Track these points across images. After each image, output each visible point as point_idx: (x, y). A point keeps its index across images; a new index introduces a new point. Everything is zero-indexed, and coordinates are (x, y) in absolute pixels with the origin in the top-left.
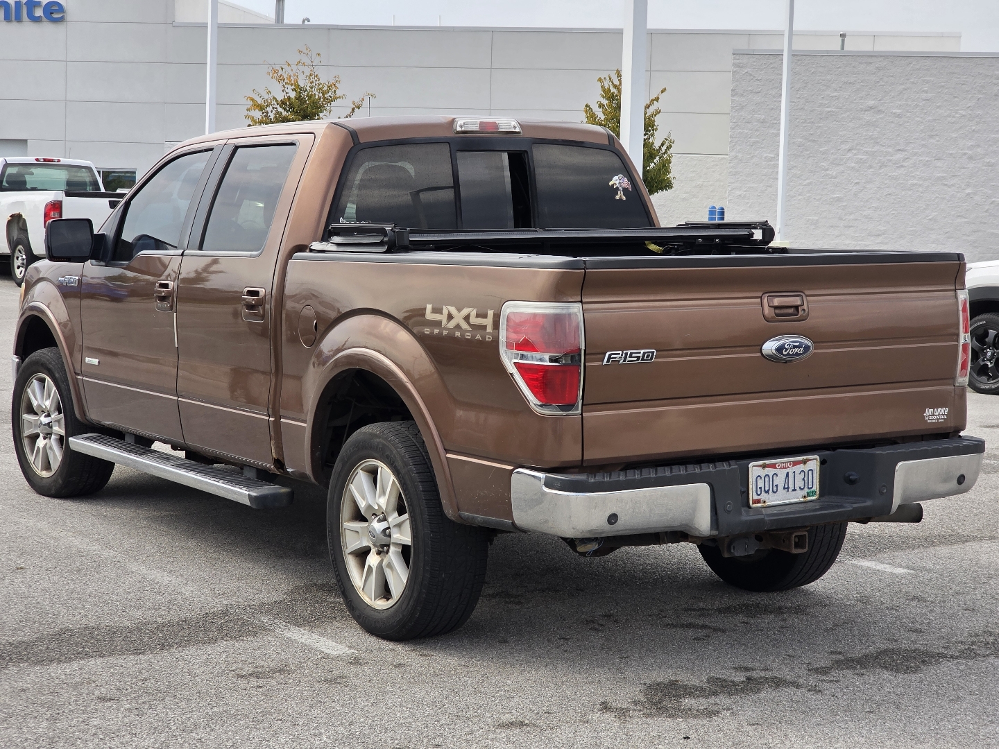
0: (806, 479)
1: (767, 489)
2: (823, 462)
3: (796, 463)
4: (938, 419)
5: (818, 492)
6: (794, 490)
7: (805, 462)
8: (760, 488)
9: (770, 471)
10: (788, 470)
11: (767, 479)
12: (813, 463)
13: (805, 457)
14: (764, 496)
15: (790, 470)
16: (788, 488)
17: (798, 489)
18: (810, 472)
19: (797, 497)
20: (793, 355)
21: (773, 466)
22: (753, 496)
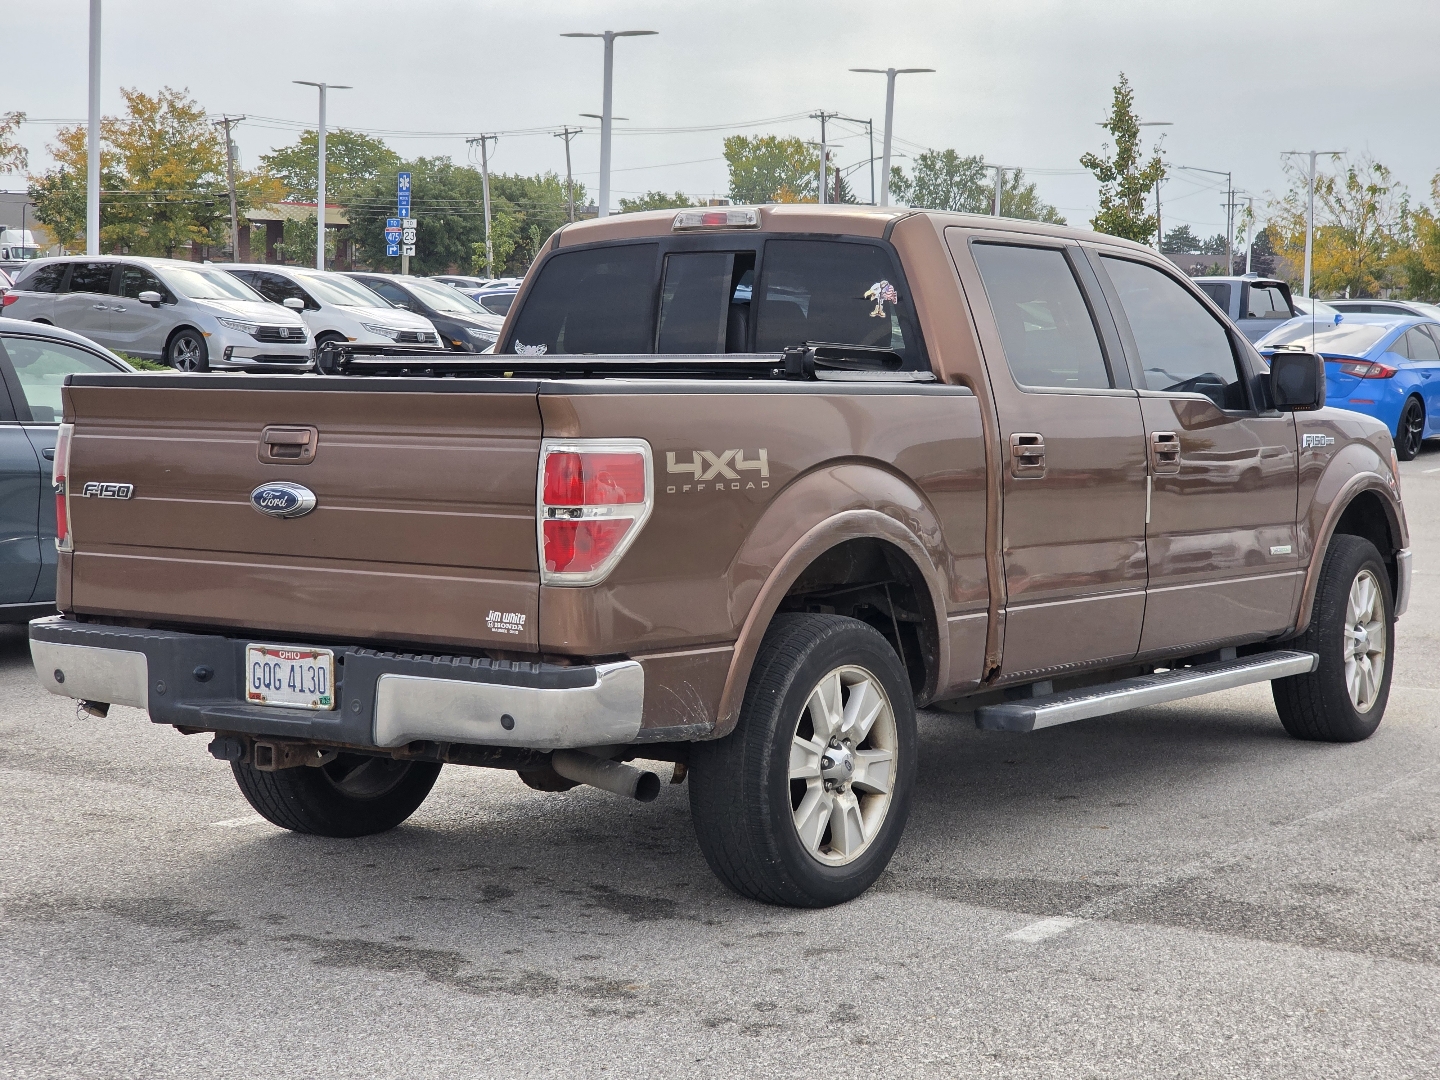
0: (316, 679)
1: (267, 682)
2: (339, 661)
3: (304, 655)
4: (508, 630)
5: (333, 701)
6: (302, 691)
7: (315, 656)
8: (259, 679)
9: (271, 660)
10: (294, 663)
11: (267, 669)
12: (326, 657)
13: (313, 649)
14: (263, 691)
15: (296, 663)
16: (294, 686)
17: (307, 691)
18: (321, 672)
19: (305, 701)
20: (273, 508)
21: (275, 653)
22: (250, 688)
